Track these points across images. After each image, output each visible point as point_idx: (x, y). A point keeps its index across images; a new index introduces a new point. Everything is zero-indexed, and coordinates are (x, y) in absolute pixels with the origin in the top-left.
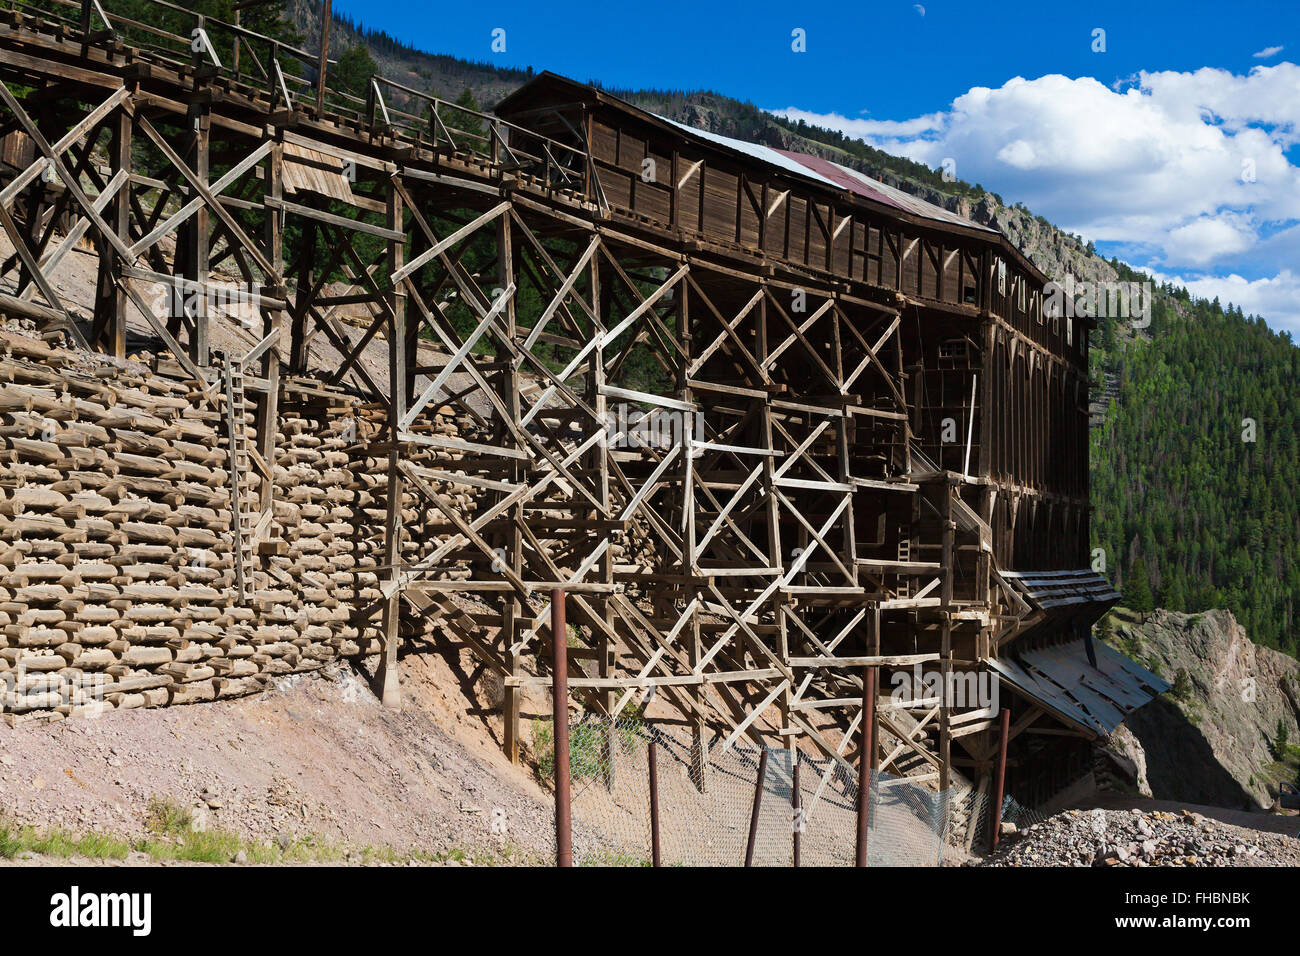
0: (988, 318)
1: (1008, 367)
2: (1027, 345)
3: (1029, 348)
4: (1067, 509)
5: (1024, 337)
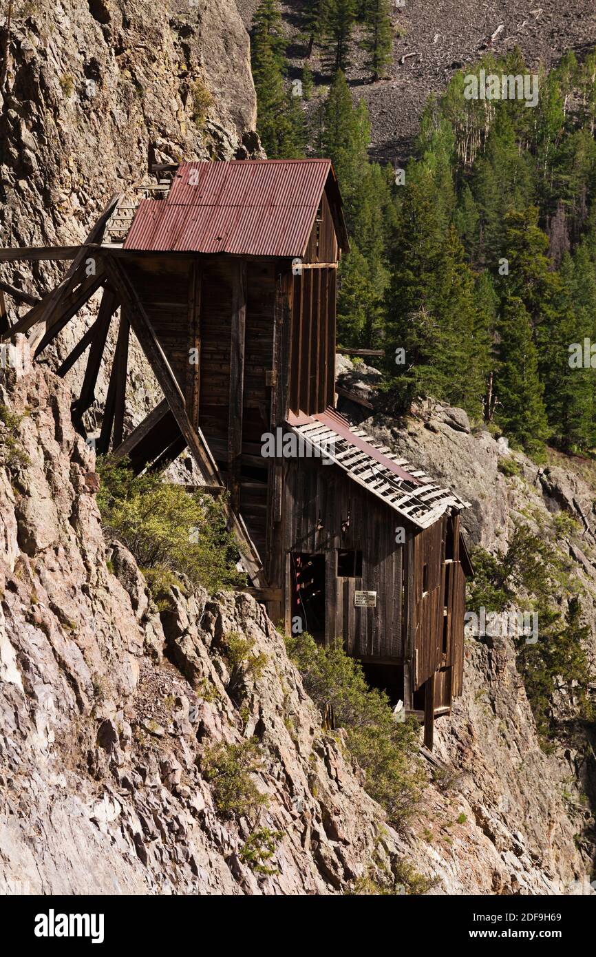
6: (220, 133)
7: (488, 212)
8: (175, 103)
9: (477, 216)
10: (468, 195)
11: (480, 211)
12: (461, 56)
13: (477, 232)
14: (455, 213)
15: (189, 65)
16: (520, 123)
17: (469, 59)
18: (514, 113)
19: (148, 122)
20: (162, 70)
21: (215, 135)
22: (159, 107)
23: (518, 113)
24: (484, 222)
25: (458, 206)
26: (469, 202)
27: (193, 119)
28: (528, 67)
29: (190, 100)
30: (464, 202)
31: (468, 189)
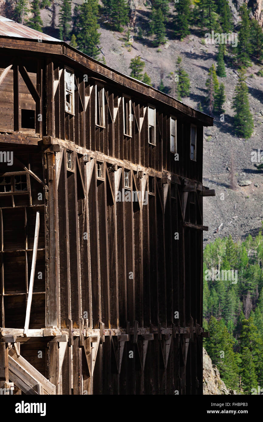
0: (51, 146)
1: (81, 195)
2: (109, 165)
3: (111, 168)
4: (169, 342)
5: (103, 157)
6: (224, 391)
7: (222, 296)
8: (214, 386)
9: (218, 298)
10: (214, 291)
11: (219, 296)
12: (207, 236)
13: (218, 304)
14: (209, 298)
15: (216, 375)
16: (232, 263)
17: (210, 237)
18: (230, 259)
19: (209, 391)
20: (211, 379)
21: (223, 391)
22: (211, 387)
23: (231, 259)
24: (220, 300)
25: (211, 295)
26: (215, 293)
27: (218, 388)
28: (233, 239)
29: (217, 384)
30: (213, 294)
31: (214, 289)
